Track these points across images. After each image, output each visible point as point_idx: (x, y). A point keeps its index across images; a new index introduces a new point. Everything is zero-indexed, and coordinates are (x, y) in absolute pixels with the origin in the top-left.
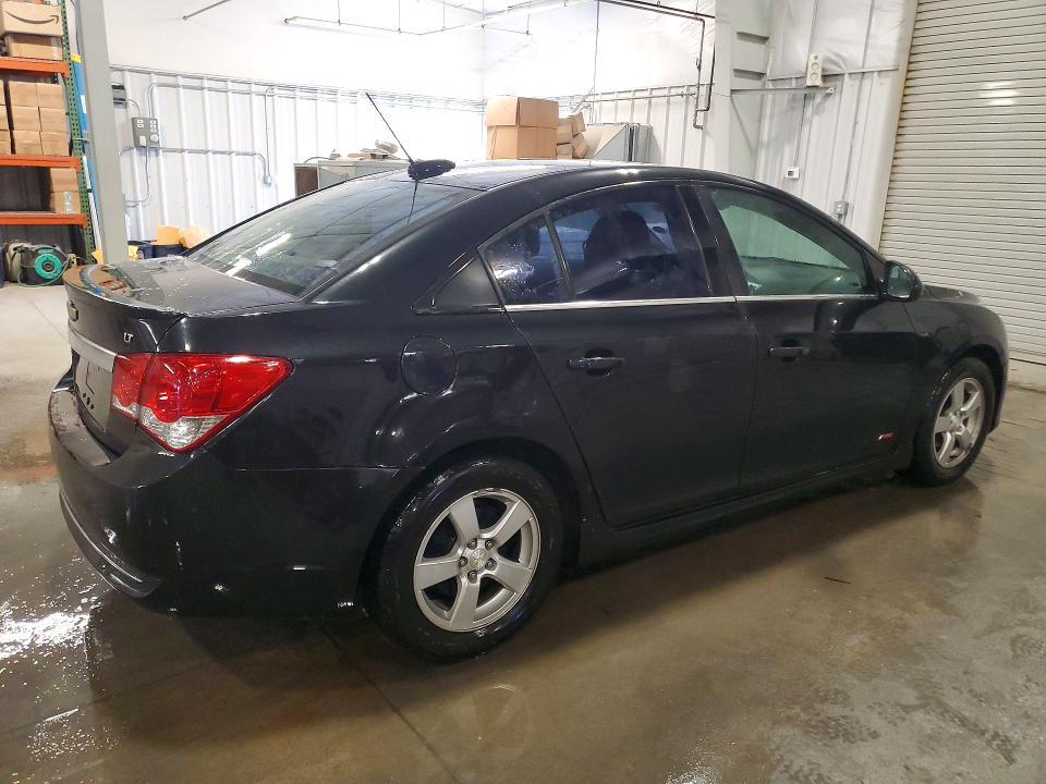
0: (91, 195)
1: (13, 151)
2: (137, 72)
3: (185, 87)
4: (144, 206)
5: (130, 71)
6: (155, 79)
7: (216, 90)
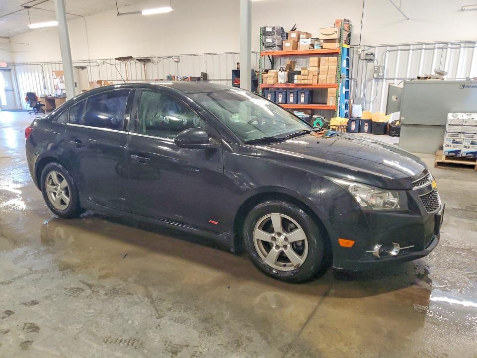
0: (339, 98)
1: (318, 83)
2: (381, 47)
3: (401, 50)
4: (373, 103)
5: (379, 47)
6: (388, 48)
7: (416, 50)
